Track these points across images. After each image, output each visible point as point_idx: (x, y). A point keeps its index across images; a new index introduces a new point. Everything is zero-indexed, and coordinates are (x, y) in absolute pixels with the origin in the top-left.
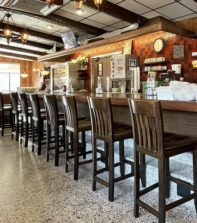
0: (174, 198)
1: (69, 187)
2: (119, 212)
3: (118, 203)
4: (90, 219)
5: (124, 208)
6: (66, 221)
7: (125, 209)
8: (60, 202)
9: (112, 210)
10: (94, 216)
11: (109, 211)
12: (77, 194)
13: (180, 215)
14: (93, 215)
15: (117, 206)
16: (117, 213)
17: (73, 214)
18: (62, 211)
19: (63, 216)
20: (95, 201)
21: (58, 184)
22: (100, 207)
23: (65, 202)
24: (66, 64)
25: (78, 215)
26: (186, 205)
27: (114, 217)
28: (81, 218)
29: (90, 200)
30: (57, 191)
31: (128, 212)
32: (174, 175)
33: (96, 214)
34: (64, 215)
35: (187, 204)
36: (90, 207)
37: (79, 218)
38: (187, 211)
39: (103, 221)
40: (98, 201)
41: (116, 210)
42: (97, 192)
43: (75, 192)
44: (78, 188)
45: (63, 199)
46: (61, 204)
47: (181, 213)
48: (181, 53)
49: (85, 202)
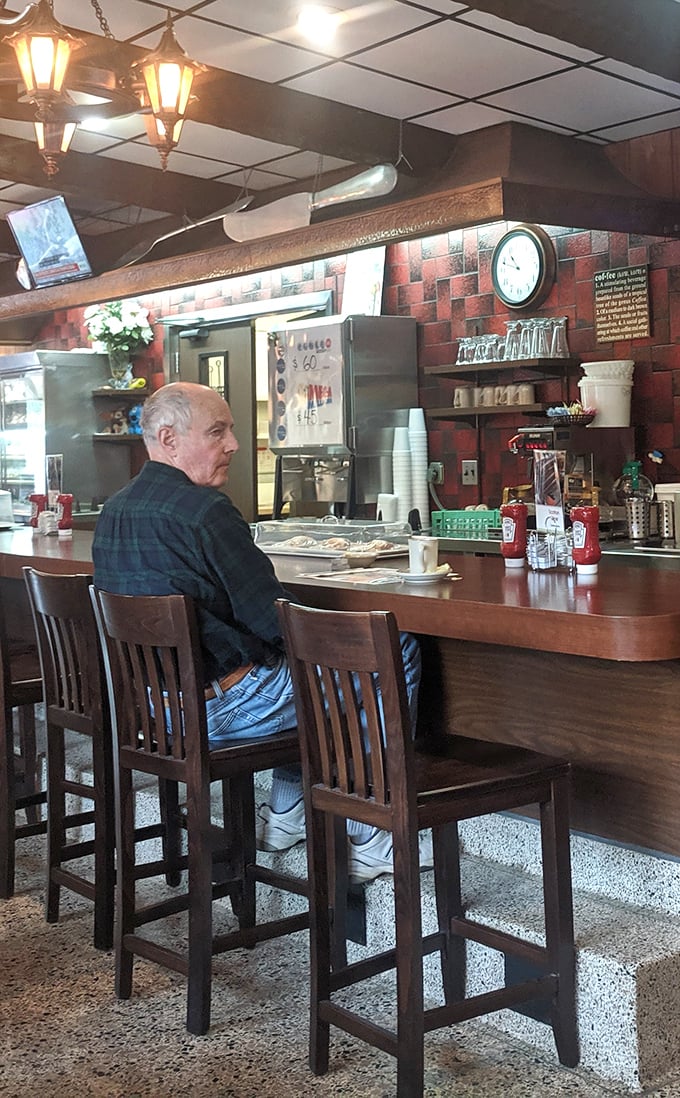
0: (494, 1023)
1: (57, 974)
2: (257, 1061)
3: (258, 1032)
4: (143, 1079)
5: (281, 1050)
6: (49, 1081)
7: (282, 1053)
8: (23, 1023)
9: (231, 1054)
10: (157, 1070)
11: (217, 1058)
12: (93, 999)
13: (500, 1077)
14: (154, 1068)
15: (252, 1042)
16: (248, 1064)
17: (75, 1062)
18: (34, 1051)
19: (39, 1065)
20: (163, 1025)
21: (13, 963)
22: (183, 1042)
23: (42, 1023)
24: (29, 363)
25: (96, 1065)
26: (538, 1046)
27: (236, 1077)
28: (109, 1074)
29: (147, 1021)
30: (11, 985)
31: (292, 1061)
32: (496, 921)
33: (167, 1063)
34: (43, 1063)
35: (542, 1045)
36: (145, 1042)
37: (101, 1074)
38: (532, 1068)
39: (191, 1086)
40: (178, 1024)
41: (248, 1054)
42: (174, 994)
43: (85, 992)
44: (97, 979)
45: (35, 1015)
46: (29, 1031)
47: (509, 1073)
48: (636, 311)
49: (124, 1025)
